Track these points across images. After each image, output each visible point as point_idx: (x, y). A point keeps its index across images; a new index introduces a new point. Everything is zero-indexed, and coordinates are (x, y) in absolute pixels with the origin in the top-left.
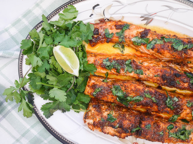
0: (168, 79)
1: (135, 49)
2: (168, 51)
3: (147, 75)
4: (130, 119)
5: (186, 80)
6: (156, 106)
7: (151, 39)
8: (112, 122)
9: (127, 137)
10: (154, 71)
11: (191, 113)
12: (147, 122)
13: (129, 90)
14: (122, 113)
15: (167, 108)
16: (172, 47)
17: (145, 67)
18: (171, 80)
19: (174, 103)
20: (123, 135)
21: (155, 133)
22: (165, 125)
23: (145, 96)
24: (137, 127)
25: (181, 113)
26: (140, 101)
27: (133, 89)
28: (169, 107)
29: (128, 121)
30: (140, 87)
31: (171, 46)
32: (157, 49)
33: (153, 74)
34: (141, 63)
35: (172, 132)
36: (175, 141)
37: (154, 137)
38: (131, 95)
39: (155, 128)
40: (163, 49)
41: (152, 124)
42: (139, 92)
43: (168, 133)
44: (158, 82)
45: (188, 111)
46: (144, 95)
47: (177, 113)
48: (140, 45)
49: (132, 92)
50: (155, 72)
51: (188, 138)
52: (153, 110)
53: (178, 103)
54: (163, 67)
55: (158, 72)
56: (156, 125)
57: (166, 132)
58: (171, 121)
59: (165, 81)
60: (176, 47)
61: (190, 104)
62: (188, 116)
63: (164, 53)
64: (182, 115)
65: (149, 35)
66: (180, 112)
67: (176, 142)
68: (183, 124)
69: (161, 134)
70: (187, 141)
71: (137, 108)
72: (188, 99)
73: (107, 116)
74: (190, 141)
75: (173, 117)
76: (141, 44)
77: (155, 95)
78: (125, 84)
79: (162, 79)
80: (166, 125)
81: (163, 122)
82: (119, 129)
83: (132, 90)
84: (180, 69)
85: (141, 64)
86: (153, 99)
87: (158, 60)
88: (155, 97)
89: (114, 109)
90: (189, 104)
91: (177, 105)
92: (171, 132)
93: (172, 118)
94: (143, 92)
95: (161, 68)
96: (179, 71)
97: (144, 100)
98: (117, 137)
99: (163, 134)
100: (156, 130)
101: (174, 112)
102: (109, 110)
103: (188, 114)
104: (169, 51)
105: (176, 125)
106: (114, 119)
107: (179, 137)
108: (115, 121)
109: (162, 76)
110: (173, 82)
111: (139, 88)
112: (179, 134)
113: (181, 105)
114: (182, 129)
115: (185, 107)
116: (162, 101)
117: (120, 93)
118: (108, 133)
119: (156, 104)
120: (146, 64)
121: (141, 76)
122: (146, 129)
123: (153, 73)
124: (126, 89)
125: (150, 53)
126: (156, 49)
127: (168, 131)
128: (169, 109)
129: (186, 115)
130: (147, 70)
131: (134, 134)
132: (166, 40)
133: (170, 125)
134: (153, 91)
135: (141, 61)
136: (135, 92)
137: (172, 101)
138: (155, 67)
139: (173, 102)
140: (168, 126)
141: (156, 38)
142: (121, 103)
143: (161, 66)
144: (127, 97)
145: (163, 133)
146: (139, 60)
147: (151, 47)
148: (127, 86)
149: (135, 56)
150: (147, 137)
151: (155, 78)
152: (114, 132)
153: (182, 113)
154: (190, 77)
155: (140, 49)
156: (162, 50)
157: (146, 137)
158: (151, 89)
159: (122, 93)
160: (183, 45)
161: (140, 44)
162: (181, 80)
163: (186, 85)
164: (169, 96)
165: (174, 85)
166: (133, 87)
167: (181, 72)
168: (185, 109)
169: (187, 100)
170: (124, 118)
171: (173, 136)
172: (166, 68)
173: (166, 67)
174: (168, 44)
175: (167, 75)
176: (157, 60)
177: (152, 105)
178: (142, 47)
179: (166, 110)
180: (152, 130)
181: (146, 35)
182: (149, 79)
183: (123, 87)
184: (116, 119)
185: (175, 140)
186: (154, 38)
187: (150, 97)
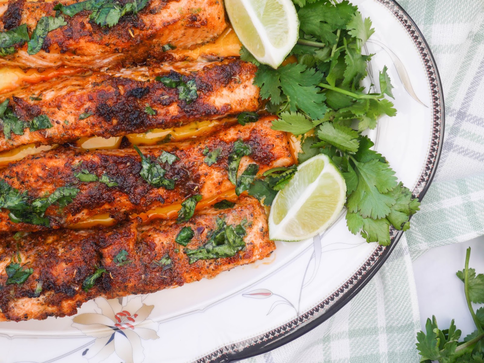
0: (117, 112)
1: (20, 67)
2: (87, 39)
3: (62, 122)
4: (68, 256)
5: (166, 97)
6: (121, 196)
7: (32, 23)
8: (23, 283)
9: (79, 306)
10: (72, 105)
11: (225, 178)
12: (114, 247)
13: (32, 180)
14: (46, 248)
15: (156, 190)
16: (92, 22)
17: (49, 105)
18: (127, 111)
19: (168, 168)
20: (66, 305)
21: (146, 267)
22: (167, 236)
23: (80, 181)
24: (96, 270)
25: (198, 189)
26: (74, 199)
27: (41, 175)
28: (158, 186)
29: (64, 265)
30: (57, 160)
31: (89, 22)
32: (57, 42)
33: (75, 115)
34: (36, 99)
35: (194, 247)
36: (212, 267)
37: (148, 280)
38: (43, 193)
39: (143, 254)
40: (71, 38)
41: (131, 247)
42: (60, 176)
43: (185, 253)
44: (97, 129)
45: (216, 175)
46: (75, 178)
47: (190, 193)
48: (16, 52)
49: (40, 183)
50: (78, 107)
51: (243, 246)
52: (123, 210)
53: (178, 166)
54: (95, 84)
55: (83, 104)
56: (143, 246)
57: (176, 252)
58: (184, 218)
59: (115, 122)
60: (100, 20)
61: (214, 157)
62: (223, 189)
63: (80, 49)
64: (205, 193)
65: (25, 16)
66: (194, 186)
67: (216, 268)
68: (216, 214)
69: (164, 265)
70: (244, 256)
71: (79, 219)
72: (202, 146)
73: (4, 273)
74: (252, 251)
75: (184, 206)
76: (15, 48)
77: (105, 167)
78: (15, 169)
79: (100, 119)
80: (170, 236)
81: (160, 231)
82: (49, 293)
83: (38, 178)
84: (147, 73)
85: (36, 102)
86: (105, 179)
87: (90, 72)
88: (108, 173)
89: (21, 248)
90: (210, 157)
91: (178, 171)
92: (191, 247)
93: (183, 210)
94: (68, 172)
95: (90, 90)
96: (143, 79)
97: (84, 192)
98: (53, 318)
99: (169, 262)
100: (146, 258)
101: (181, 194)
102: (7, 254)
103: (220, 183)
104: (90, 38)
105: (199, 224)
106: (26, 273)
107: (217, 254)
108: (30, 277)
109: (98, 110)
110: (135, 116)
111: (55, 164)
112: (214, 244)
113: (189, 168)
114: (216, 228)
115: (203, 169)
116: (131, 177)
117: (14, 199)
118: (26, 317)
119: (120, 191)
120: (49, 96)
121: (50, 132)
122: (118, 265)
123: (73, 111)
124: (23, 183)
125: (51, 62)
126: (55, 46)
127: (181, 248)
128: (162, 191)
129: (216, 188)
130: (56, 109)
131: (93, 291)
132: (68, 12)
133: (180, 232)
134: (96, 159)
135: (37, 93)
136: (48, 181)
137: (158, 166)
138: (73, 94)
139: (164, 168)
140: (178, 236)
141: (44, 15)
142: (28, 223)
143: (90, 86)
144: (32, 202)
145: (168, 258)
146: (33, 92)
147: (40, 45)
148: (20, 172)
149: (26, 85)
150: (130, 285)
151: (83, 122)
152: (42, 308)
153: (202, 187)
154: (174, 85)
155: (24, 61)
156: (71, 41)
157: (126, 287)
158: (89, 157)
159: (19, 197)
160: (118, 9)
161: (12, 49)
162: (155, 102)
163: (174, 110)
164: (144, 157)
165: (142, 122)
166: (38, 170)
167: (149, 81)
168: (206, 175)
169: (200, 149)
170: (51, 260)
171: (200, 256)
172: (103, 84)
173: (103, 82)
174: (81, 20)
175: (109, 103)
176: (87, 74)
177: (109, 196)
178: (23, 53)
179: (153, 195)
180: (138, 263)
181: (16, 18)
182: (70, 132)
183: (15, 180)
184: (32, 270)
185: (211, 264)
186: (37, 18)
187: (92, 177)
